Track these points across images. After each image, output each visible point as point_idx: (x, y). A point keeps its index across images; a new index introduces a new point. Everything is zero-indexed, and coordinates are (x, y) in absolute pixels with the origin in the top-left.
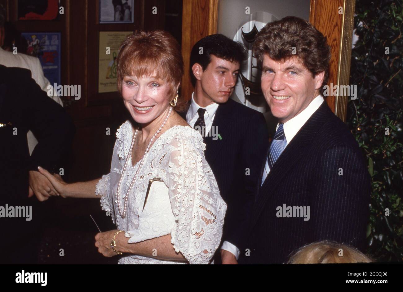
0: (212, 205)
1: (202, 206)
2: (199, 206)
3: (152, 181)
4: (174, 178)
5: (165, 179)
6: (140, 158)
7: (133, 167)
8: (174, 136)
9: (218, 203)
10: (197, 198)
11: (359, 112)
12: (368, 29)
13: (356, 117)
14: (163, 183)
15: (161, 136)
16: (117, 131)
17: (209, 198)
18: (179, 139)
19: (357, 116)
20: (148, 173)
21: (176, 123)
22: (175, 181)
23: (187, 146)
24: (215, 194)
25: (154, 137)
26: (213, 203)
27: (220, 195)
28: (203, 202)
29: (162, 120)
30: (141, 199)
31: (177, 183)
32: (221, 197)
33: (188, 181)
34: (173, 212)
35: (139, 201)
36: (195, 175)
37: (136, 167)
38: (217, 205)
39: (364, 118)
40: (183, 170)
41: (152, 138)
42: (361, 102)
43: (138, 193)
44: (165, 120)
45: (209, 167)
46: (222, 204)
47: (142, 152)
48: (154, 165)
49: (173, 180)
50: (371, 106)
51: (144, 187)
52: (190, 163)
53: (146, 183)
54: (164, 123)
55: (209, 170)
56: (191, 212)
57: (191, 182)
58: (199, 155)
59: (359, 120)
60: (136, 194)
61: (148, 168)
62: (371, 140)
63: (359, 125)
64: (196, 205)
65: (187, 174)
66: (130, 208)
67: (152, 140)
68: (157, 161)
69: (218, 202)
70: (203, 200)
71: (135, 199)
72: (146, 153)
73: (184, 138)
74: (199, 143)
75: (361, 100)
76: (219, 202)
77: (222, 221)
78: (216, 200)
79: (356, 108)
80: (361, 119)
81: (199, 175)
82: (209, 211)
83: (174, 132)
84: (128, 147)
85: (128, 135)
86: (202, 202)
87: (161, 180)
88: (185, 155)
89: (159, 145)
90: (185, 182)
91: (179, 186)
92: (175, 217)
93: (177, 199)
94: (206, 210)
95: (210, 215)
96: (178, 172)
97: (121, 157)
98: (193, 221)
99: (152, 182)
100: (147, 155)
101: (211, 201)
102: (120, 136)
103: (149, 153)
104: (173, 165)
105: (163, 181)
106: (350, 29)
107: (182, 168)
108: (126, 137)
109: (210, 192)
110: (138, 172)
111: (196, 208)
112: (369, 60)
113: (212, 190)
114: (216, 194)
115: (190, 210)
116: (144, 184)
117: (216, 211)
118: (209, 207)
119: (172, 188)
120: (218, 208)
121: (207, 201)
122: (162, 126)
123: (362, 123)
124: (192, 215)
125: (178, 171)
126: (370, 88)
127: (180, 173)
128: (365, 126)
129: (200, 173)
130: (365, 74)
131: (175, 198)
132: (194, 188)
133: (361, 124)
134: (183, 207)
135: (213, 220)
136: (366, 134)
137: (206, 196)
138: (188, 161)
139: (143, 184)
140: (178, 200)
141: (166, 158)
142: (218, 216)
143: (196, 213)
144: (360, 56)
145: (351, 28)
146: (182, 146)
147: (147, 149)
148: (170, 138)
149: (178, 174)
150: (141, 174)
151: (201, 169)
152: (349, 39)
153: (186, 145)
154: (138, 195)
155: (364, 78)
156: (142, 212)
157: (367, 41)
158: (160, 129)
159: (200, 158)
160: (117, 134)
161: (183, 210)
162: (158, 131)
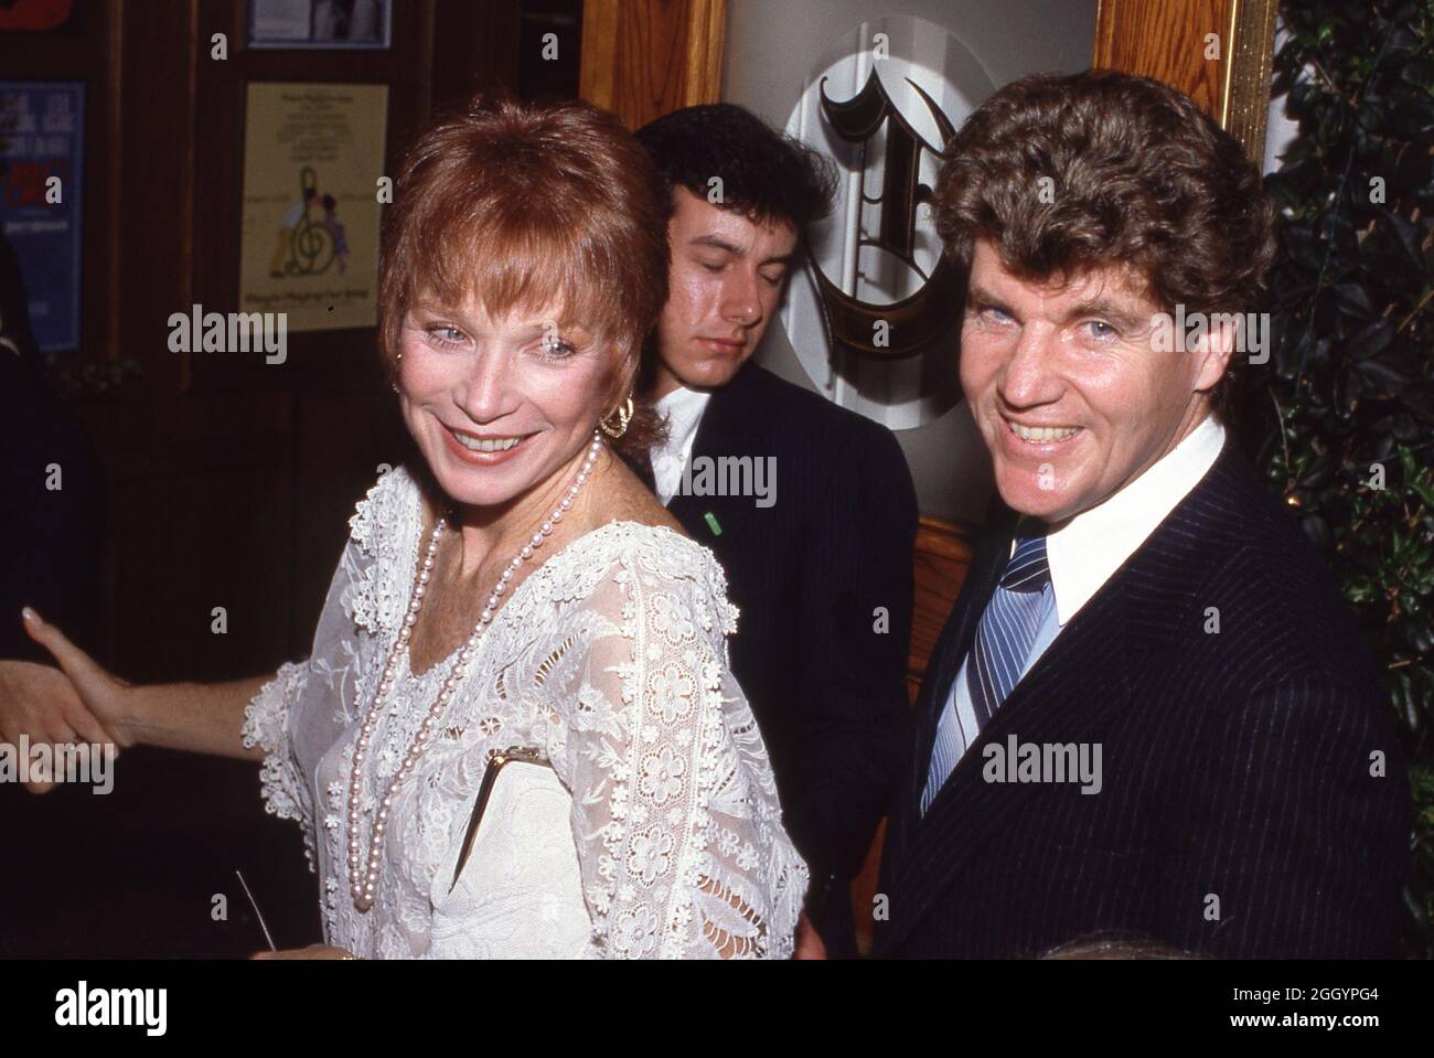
0: (750, 875)
1: (711, 881)
2: (700, 879)
3: (500, 760)
4: (600, 754)
5: (558, 752)
6: (448, 646)
7: (414, 680)
8: (606, 569)
9: (776, 863)
10: (692, 843)
11: (1295, 430)
12: (1336, 94)
13: (1281, 453)
14: (550, 770)
15: (548, 563)
16: (355, 512)
17: (741, 844)
18: (629, 588)
19: (1285, 447)
20: (484, 716)
21: (615, 507)
22: (601, 766)
23: (664, 621)
24: (766, 823)
25: (516, 562)
26: (757, 864)
27: (784, 830)
28: (714, 863)
29: (559, 490)
30: (446, 830)
31: (611, 776)
32: (788, 839)
33: (657, 773)
34: (585, 901)
35: (435, 838)
36: (686, 744)
37: (432, 682)
38: (769, 871)
39: (1313, 457)
40: (640, 724)
41: (510, 562)
42: (1304, 388)
43: (434, 807)
44: (568, 493)
45: (747, 709)
46: (788, 866)
47: (458, 619)
48: (514, 688)
49: (594, 762)
50: (1345, 408)
51: (463, 781)
52: (670, 694)
53: (473, 765)
54: (566, 502)
55: (745, 724)
56: (663, 905)
57: (672, 774)
58: (710, 660)
59: (1293, 466)
60: (427, 808)
61: (483, 694)
62: (1340, 547)
63: (1291, 485)
64: (686, 874)
65: (653, 741)
66: (395, 865)
67: (506, 574)
68: (528, 670)
69: (776, 856)
70: (717, 855)
71: (420, 828)
72: (478, 628)
73: (650, 581)
74: (711, 603)
75: (1305, 382)
76: (780, 859)
77: (787, 943)
78: (769, 849)
79: (1283, 415)
80: (1300, 460)
81: (705, 744)
82: (736, 899)
83: (606, 550)
84: (393, 583)
85: (400, 533)
86: (711, 861)
87: (543, 757)
88: (652, 658)
89: (538, 599)
90: (646, 775)
91: (615, 789)
92: (592, 919)
93: (607, 845)
94: (727, 899)
95: (740, 916)
96: (616, 727)
97: (361, 623)
98: (670, 943)
99: (501, 766)
100: (481, 642)
101: (748, 858)
102: (367, 531)
103: (490, 627)
104: (596, 700)
105: (548, 763)
106: (1258, 95)
107: (637, 712)
108: (392, 539)
109: (746, 817)
110: (437, 710)
111: (686, 887)
112: (1339, 219)
113: (754, 809)
114: (769, 823)
115: (660, 894)
116: (464, 766)
117: (766, 898)
118: (740, 882)
119: (590, 800)
120: (774, 886)
121: (733, 856)
122: (556, 515)
123: (1305, 475)
124: (664, 919)
125: (619, 724)
126: (1342, 336)
127: (624, 732)
128: (1317, 489)
129: (712, 739)
130: (1321, 276)
131: (600, 839)
132: (679, 800)
133: (1300, 480)
134: (630, 881)
135: (753, 939)
136: (1318, 522)
137: (730, 836)
138: (661, 685)
139: (460, 768)
140: (612, 850)
141: (567, 663)
142: (772, 921)
143: (681, 909)
144: (1303, 203)
145: (1262, 89)
146: (641, 618)
147: (486, 614)
148: (591, 577)
149: (618, 737)
150: (451, 721)
151: (714, 720)
152: (1253, 135)
153: (657, 612)
154: (434, 814)
155: (1318, 291)
156: (450, 891)
157: (1332, 144)
158: (546, 527)
159: (715, 669)
160: (353, 521)
161: (626, 893)
162: (536, 538)
